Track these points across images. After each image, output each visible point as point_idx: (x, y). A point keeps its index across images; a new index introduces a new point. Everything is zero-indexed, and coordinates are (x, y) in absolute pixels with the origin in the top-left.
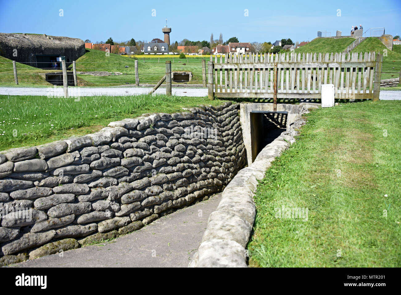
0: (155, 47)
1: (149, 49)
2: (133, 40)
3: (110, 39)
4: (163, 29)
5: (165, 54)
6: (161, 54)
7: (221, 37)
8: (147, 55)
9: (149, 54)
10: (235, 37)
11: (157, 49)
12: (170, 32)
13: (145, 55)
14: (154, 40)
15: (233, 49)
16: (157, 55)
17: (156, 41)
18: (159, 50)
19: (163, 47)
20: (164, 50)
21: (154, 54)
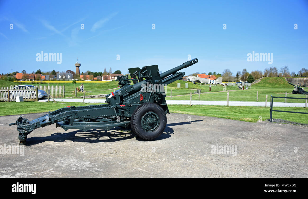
0: (64, 76)
1: (60, 77)
2: (54, 71)
3: (39, 70)
4: (75, 64)
5: (70, 80)
6: (68, 80)
7: (111, 70)
8: (58, 81)
9: (60, 80)
10: (119, 70)
11: (65, 77)
12: (80, 66)
13: (57, 81)
14: (68, 71)
15: (113, 78)
16: (65, 81)
17: (69, 72)
18: (66, 78)
19: (69, 76)
20: (69, 78)
21: (63, 80)
